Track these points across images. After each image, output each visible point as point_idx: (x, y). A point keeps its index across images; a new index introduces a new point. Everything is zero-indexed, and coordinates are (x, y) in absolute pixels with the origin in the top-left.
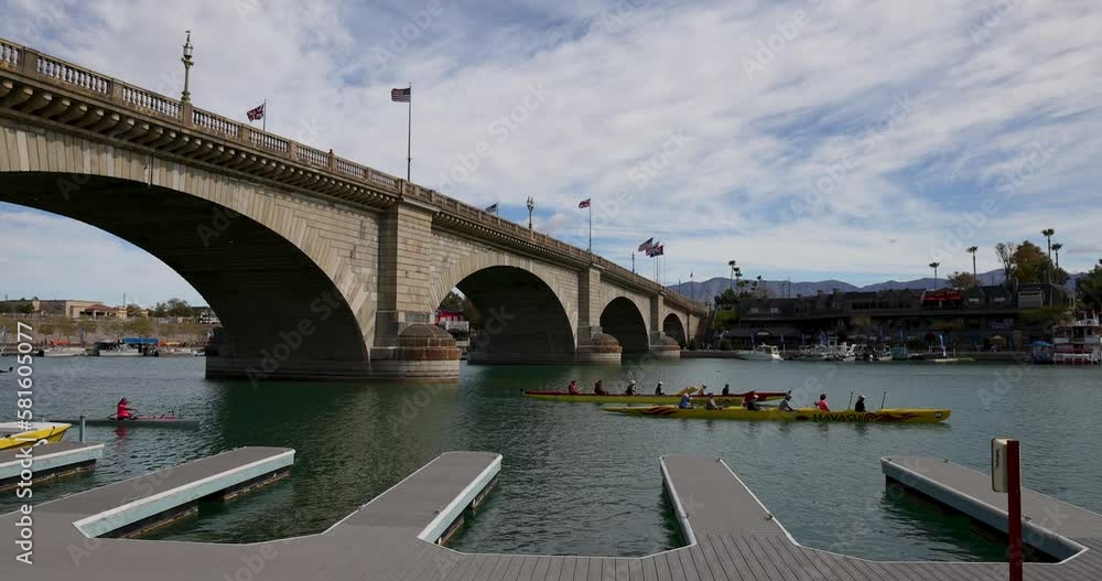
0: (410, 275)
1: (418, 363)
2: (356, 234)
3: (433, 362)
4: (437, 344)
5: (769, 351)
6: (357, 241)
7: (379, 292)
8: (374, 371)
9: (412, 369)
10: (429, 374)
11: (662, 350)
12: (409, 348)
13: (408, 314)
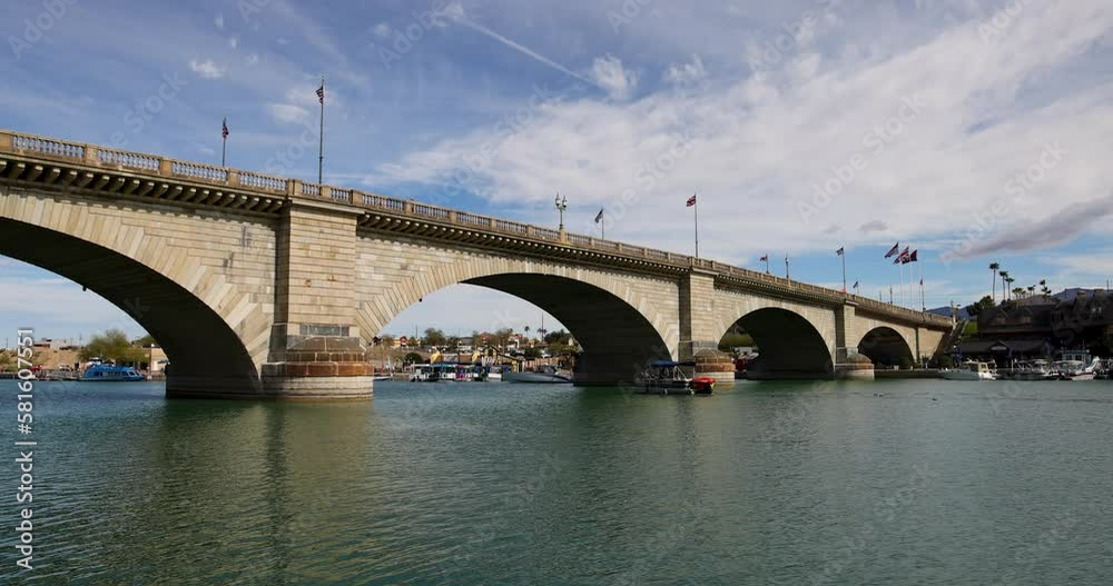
0: (314, 283)
1: (301, 380)
2: (235, 241)
3: (318, 379)
4: (327, 359)
5: (975, 368)
6: (236, 249)
7: (276, 303)
8: (265, 389)
9: (295, 386)
10: (313, 392)
11: (851, 369)
12: (293, 363)
13: (303, 327)
